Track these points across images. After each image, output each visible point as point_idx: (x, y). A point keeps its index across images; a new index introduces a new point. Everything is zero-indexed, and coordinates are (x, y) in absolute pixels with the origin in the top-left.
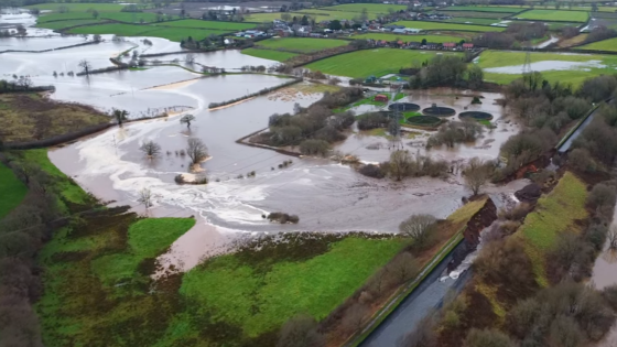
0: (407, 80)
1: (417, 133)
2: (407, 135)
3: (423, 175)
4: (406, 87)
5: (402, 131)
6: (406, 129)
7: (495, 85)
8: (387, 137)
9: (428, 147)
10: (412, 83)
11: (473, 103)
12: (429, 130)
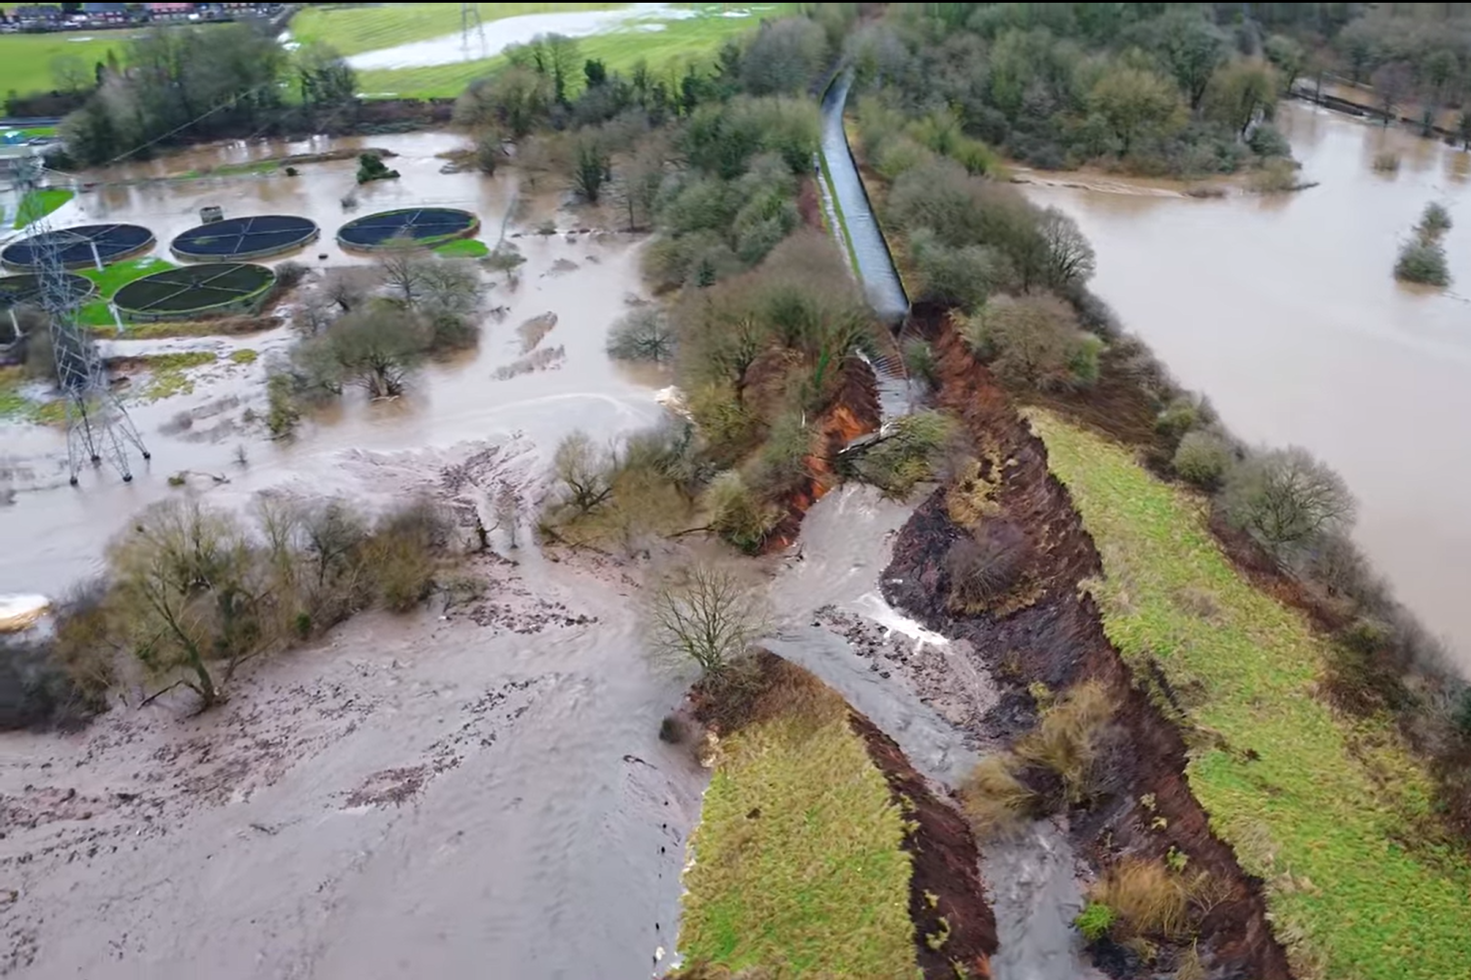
0: (55, 137)
1: (192, 359)
2: (143, 379)
3: (341, 618)
4: (56, 163)
5: (111, 364)
6: (128, 348)
7: (412, 104)
8: (43, 416)
9: (282, 427)
10: (78, 146)
11: (364, 179)
12: (242, 329)
